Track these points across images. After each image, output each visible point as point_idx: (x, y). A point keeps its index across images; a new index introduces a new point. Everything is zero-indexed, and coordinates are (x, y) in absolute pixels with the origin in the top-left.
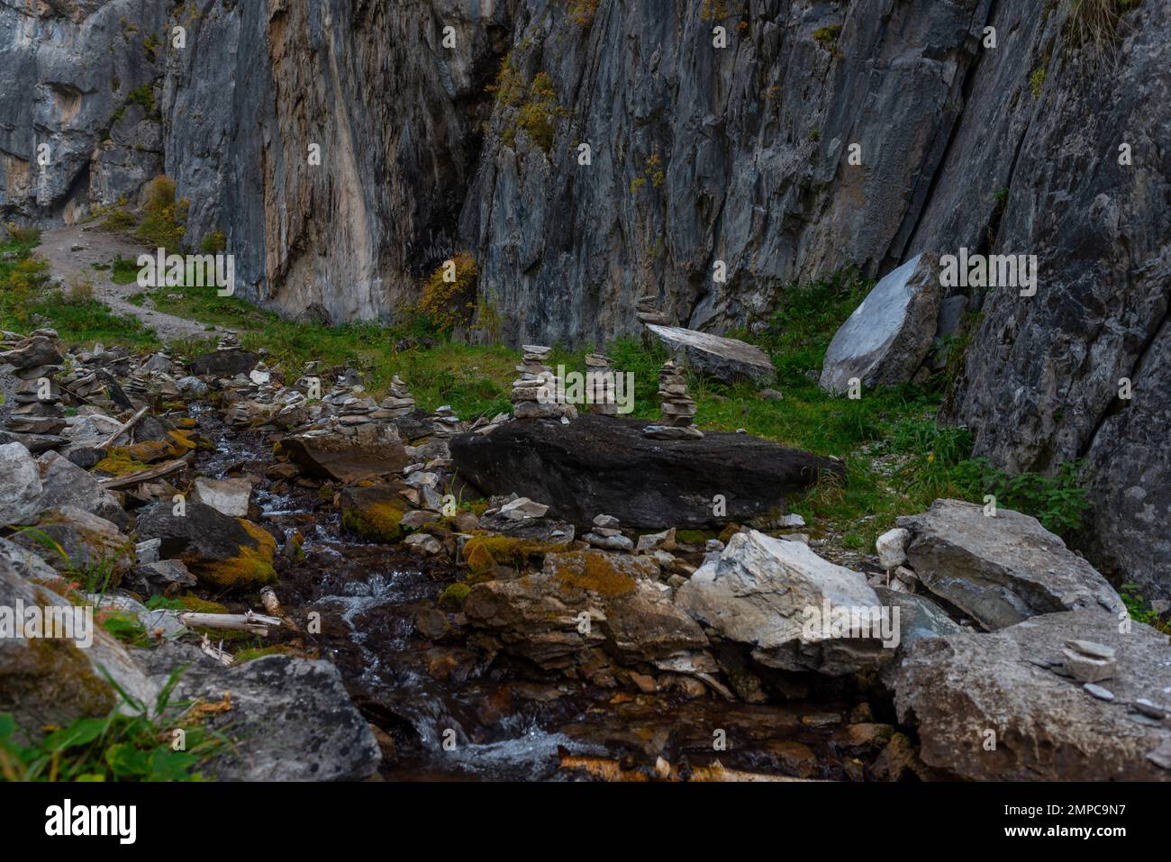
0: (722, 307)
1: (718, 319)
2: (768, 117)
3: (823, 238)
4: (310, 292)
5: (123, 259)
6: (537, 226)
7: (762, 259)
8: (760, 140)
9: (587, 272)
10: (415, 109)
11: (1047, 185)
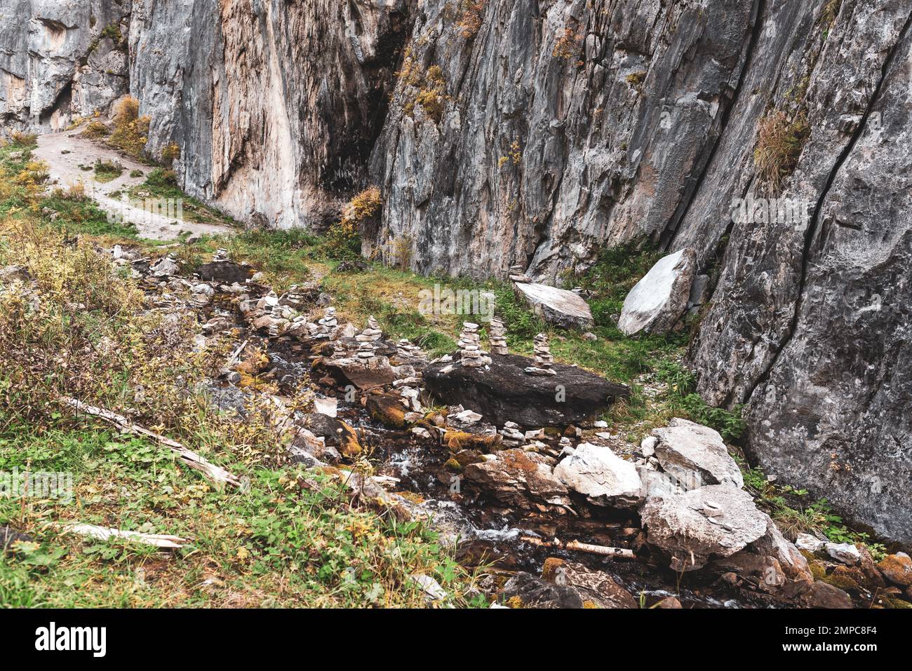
0: (557, 250)
1: (554, 257)
2: (593, 128)
3: (625, 215)
4: (245, 196)
5: (102, 163)
6: (428, 175)
7: (585, 222)
8: (588, 142)
9: (464, 215)
10: (332, 67)
11: (744, 251)
